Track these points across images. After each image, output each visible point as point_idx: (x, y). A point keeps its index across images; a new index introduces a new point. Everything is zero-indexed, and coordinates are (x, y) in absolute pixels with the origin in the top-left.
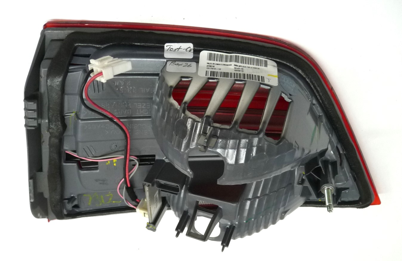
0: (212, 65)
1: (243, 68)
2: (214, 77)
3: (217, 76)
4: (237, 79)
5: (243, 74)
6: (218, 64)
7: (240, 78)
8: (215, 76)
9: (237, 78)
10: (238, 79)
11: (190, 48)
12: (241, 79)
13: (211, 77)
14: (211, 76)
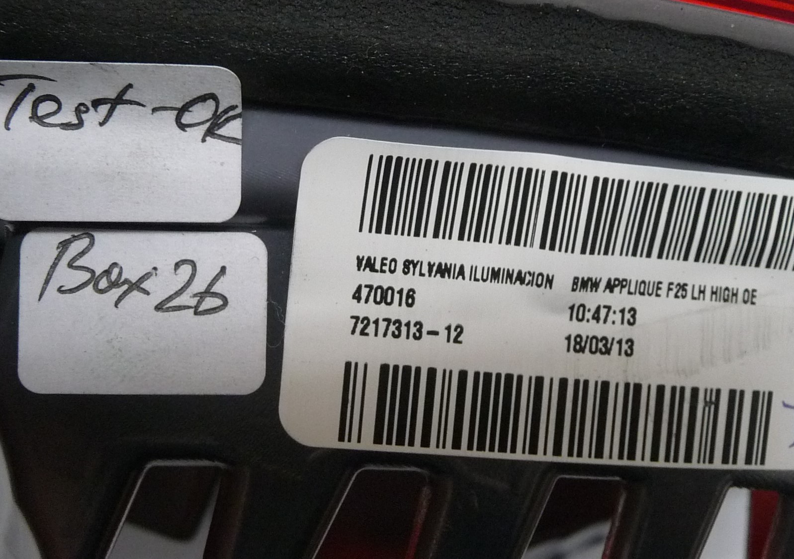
0: (399, 281)
1: (636, 301)
2: (406, 449)
3: (425, 443)
4: (574, 460)
5: (627, 385)
6: (443, 271)
7: (599, 454)
8: (411, 443)
9: (580, 454)
10: (585, 460)
11: (211, 103)
12: (605, 461)
13: (384, 448)
14: (378, 440)
